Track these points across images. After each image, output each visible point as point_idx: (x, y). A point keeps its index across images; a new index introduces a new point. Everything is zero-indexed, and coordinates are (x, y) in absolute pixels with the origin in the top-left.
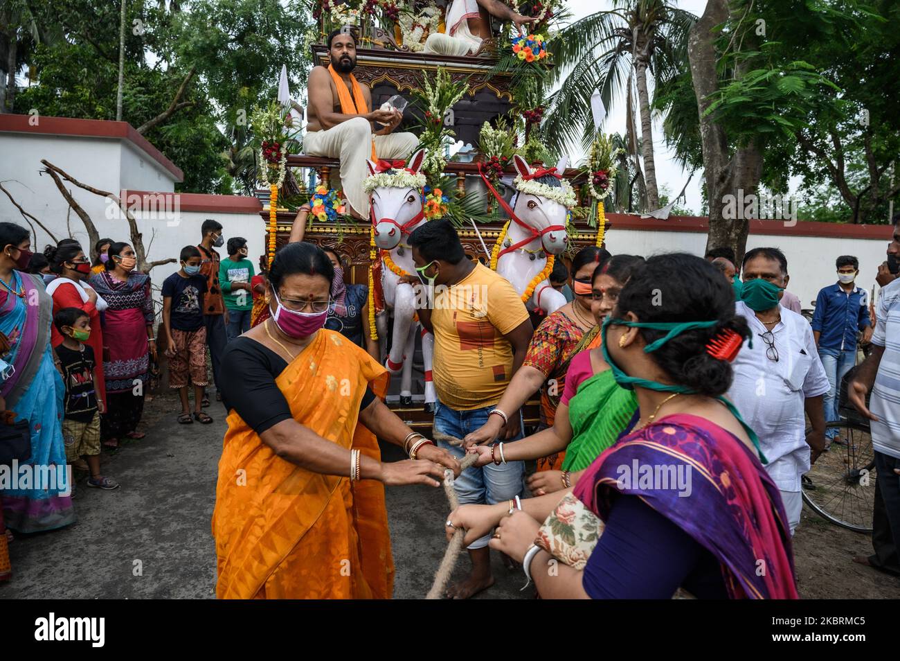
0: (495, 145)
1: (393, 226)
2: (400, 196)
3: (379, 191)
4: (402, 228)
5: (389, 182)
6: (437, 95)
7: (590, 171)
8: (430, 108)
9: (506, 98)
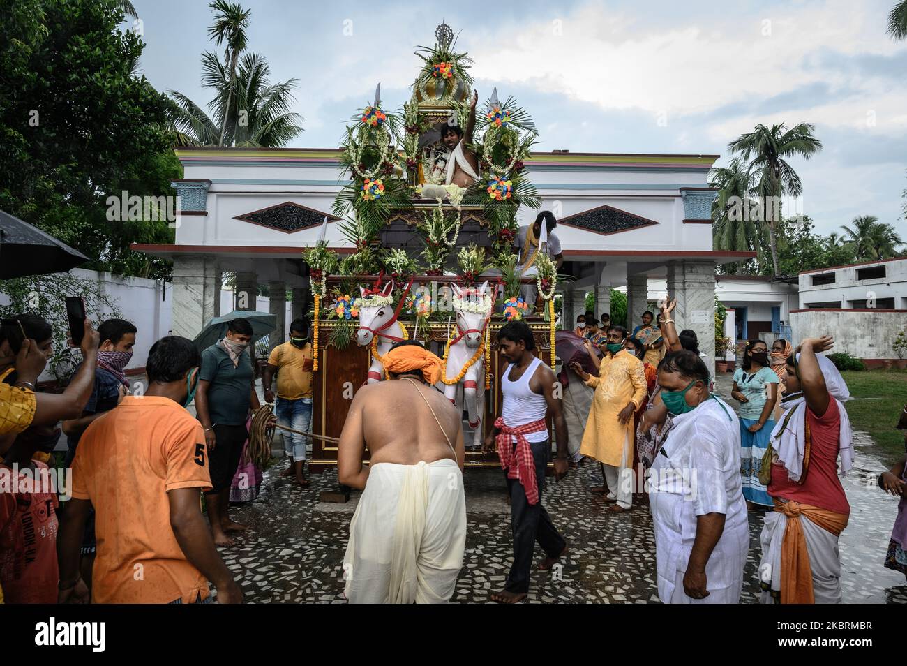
0: (469, 264)
1: (367, 331)
2: (374, 312)
3: (362, 309)
4: (374, 332)
5: (368, 304)
6: (434, 227)
7: (538, 278)
9: (486, 225)
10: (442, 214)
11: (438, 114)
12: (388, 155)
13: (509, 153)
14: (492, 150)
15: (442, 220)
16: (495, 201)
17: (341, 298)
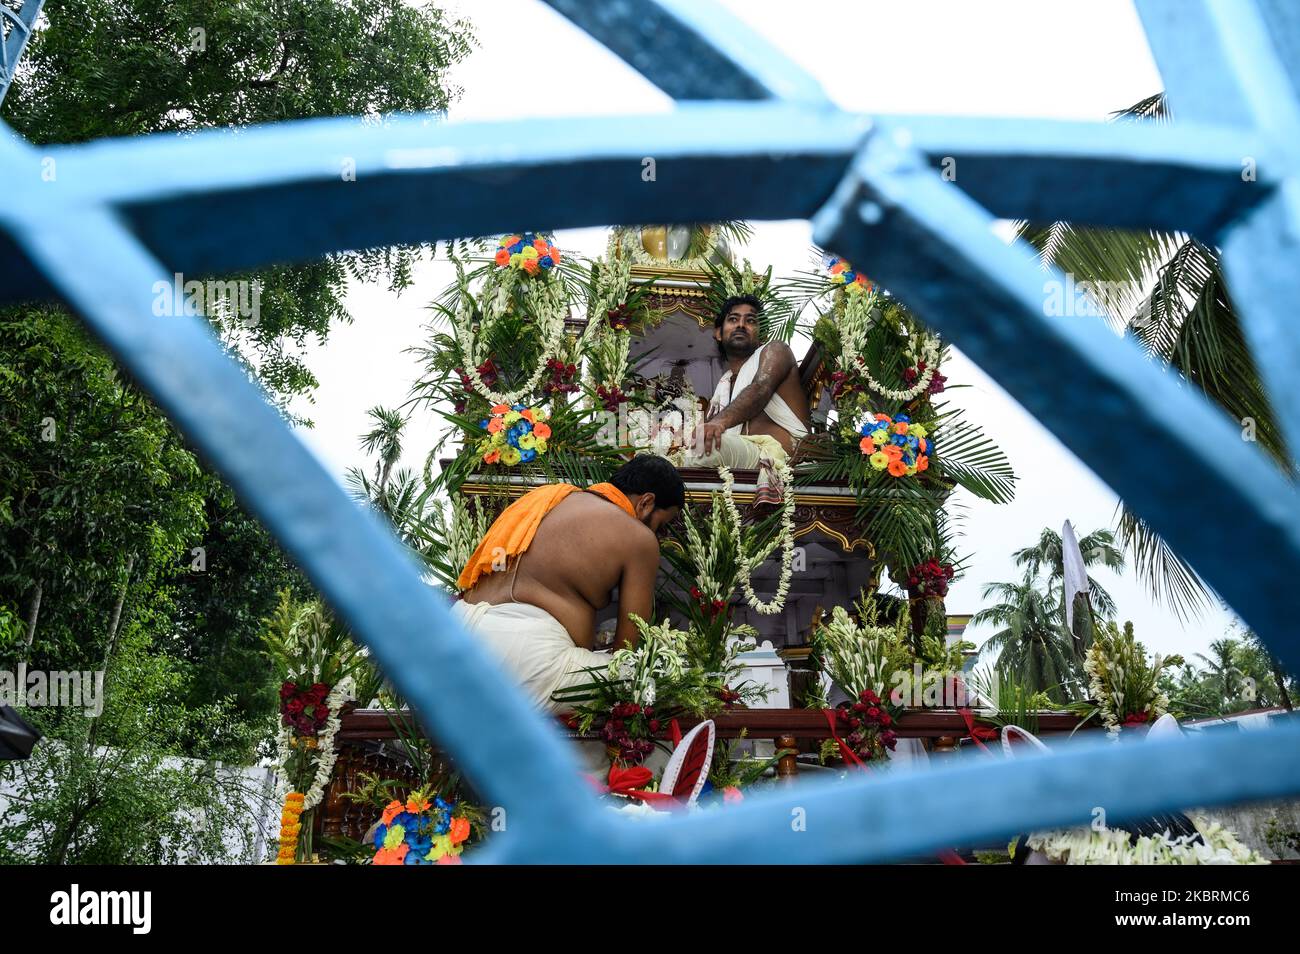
6: (713, 551)
8: (700, 580)
9: (861, 552)
10: (735, 514)
11: (677, 293)
12: (565, 345)
13: (908, 353)
14: (863, 342)
15: (736, 531)
16: (885, 478)
17: (395, 807)
